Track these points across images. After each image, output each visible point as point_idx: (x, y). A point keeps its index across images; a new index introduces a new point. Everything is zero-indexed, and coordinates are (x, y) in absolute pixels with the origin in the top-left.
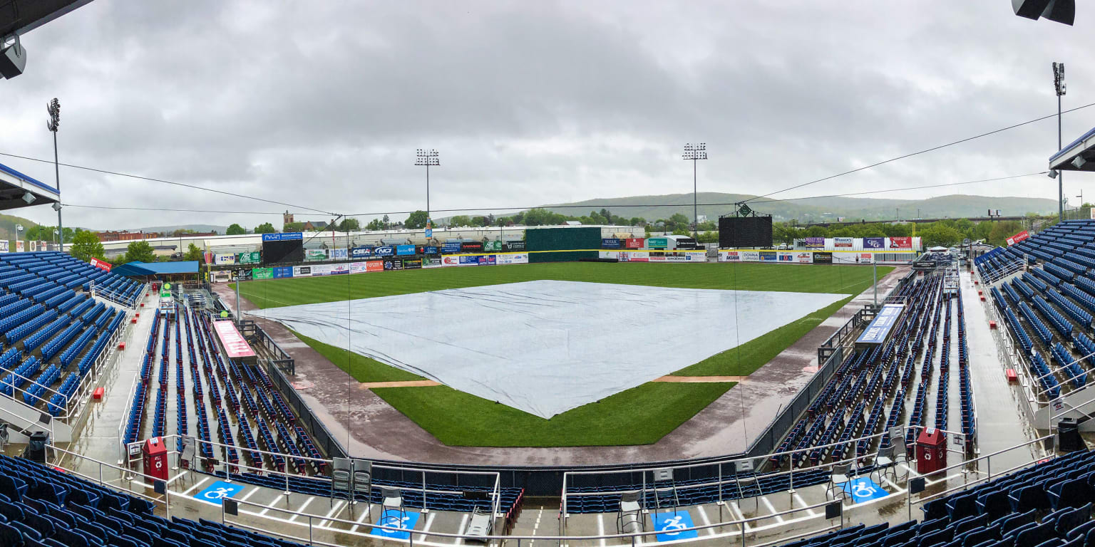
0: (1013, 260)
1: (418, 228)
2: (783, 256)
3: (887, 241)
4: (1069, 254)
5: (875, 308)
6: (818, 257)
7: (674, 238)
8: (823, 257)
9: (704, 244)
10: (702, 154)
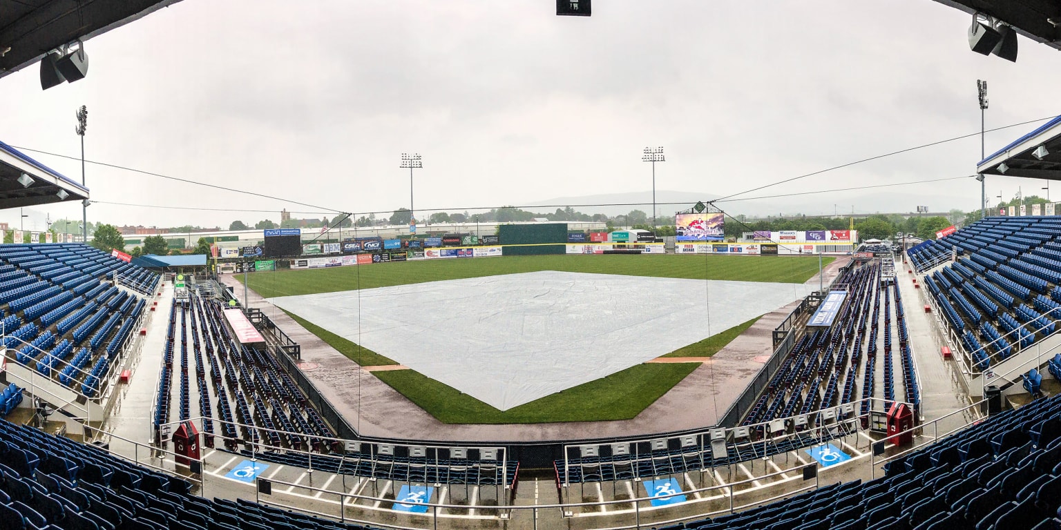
0: (943, 251)
1: (402, 224)
2: (733, 248)
3: (828, 234)
4: (991, 246)
5: (821, 295)
6: (765, 249)
7: (636, 232)
8: (769, 249)
9: (662, 238)
10: (660, 157)
